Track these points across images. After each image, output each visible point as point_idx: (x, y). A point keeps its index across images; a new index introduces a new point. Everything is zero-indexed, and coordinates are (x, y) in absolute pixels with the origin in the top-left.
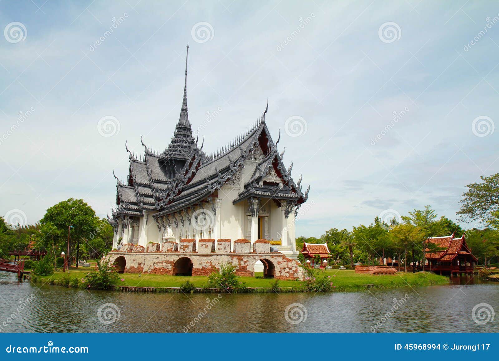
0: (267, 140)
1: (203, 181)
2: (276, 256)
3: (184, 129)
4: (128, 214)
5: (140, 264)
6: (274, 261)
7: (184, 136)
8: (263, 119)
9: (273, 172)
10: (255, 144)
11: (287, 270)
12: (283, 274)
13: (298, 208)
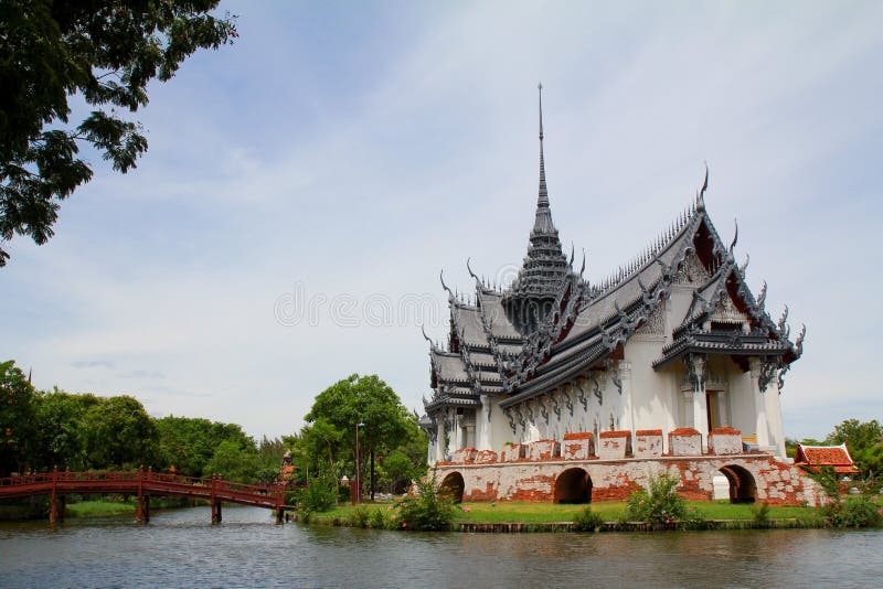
0: (711, 242)
1: (594, 331)
2: (755, 458)
3: (546, 240)
4: (453, 405)
5: (490, 485)
6: (753, 469)
7: (547, 252)
8: (701, 203)
9: (729, 303)
10: (688, 252)
11: (780, 486)
12: (774, 493)
13: (783, 373)
